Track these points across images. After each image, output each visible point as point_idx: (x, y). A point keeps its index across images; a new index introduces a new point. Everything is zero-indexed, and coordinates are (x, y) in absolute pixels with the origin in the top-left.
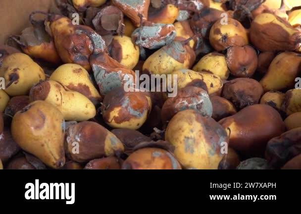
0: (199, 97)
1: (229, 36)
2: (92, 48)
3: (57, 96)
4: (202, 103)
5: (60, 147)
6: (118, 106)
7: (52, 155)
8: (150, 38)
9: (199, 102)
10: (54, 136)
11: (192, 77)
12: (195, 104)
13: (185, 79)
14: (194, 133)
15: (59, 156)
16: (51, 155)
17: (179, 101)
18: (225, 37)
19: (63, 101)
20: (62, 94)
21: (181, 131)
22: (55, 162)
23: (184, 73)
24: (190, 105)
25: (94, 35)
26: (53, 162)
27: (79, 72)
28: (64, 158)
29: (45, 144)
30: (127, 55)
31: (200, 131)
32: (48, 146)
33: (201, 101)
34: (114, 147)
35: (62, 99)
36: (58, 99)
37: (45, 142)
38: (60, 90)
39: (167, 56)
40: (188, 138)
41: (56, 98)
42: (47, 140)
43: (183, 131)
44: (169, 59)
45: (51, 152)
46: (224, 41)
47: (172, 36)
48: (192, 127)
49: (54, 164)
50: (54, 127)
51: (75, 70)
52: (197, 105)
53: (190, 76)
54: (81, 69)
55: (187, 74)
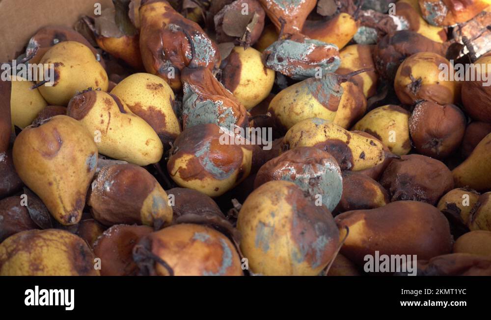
0: (318, 166)
1: (425, 83)
2: (190, 57)
3: (102, 116)
4: (318, 177)
5: (78, 193)
6: (188, 153)
7: (62, 202)
8: (292, 61)
9: (315, 176)
10: (72, 174)
11: (328, 134)
12: (307, 176)
13: (315, 135)
14: (277, 219)
15: (72, 205)
16: (59, 201)
17: (283, 165)
18: (418, 83)
19: (110, 127)
20: (112, 115)
21: (256, 211)
22: (63, 213)
23: (317, 125)
24: (298, 176)
25: (200, 37)
26: (61, 214)
27: (156, 89)
28: (80, 213)
29: (54, 183)
30: (248, 81)
31: (286, 217)
32: (58, 188)
33: (319, 174)
34: (155, 212)
35: (109, 123)
36: (102, 122)
37: (55, 180)
38: (109, 109)
39: (308, 94)
40: (264, 224)
41: (100, 119)
42: (58, 178)
43: (259, 212)
44: (310, 99)
45: (60, 197)
46: (414, 89)
47: (332, 65)
48: (275, 208)
49: (62, 217)
50: (74, 160)
51: (151, 84)
52: (310, 179)
53: (325, 132)
54: (163, 84)
55: (321, 127)
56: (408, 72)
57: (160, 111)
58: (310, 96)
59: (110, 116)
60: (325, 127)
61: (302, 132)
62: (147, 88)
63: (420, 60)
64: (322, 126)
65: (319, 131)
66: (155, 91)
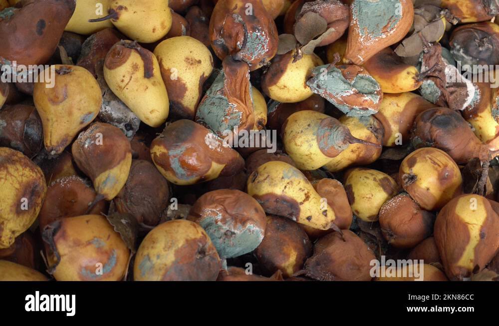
0: (239, 225)
1: (417, 183)
2: (240, 47)
3: (124, 77)
4: (234, 233)
5: (67, 135)
7: (51, 137)
9: (233, 231)
10: (66, 121)
11: (286, 190)
12: (226, 227)
13: (275, 185)
14: (159, 261)
15: (57, 142)
16: (49, 134)
17: (216, 207)
18: (413, 178)
19: (128, 87)
20: (132, 79)
22: (49, 145)
23: (283, 178)
24: (219, 223)
25: (259, 34)
26: (47, 144)
27: (192, 64)
28: (61, 149)
29: (51, 121)
31: (166, 265)
32: (52, 125)
33: (236, 231)
35: (127, 84)
36: (122, 81)
37: (52, 120)
38: (133, 73)
39: (314, 134)
41: (122, 78)
42: (54, 119)
43: (152, 247)
44: (313, 140)
45: (51, 132)
46: (407, 180)
48: (163, 253)
49: (47, 146)
50: (70, 114)
51: (190, 58)
52: (228, 231)
53: (286, 187)
54: (202, 61)
55: (285, 182)
56: (412, 164)
57: (184, 85)
58: (315, 137)
59: (130, 80)
60: (288, 183)
61: (268, 176)
62: (185, 61)
63: (429, 161)
64: (287, 180)
65: (281, 184)
66: (189, 66)
